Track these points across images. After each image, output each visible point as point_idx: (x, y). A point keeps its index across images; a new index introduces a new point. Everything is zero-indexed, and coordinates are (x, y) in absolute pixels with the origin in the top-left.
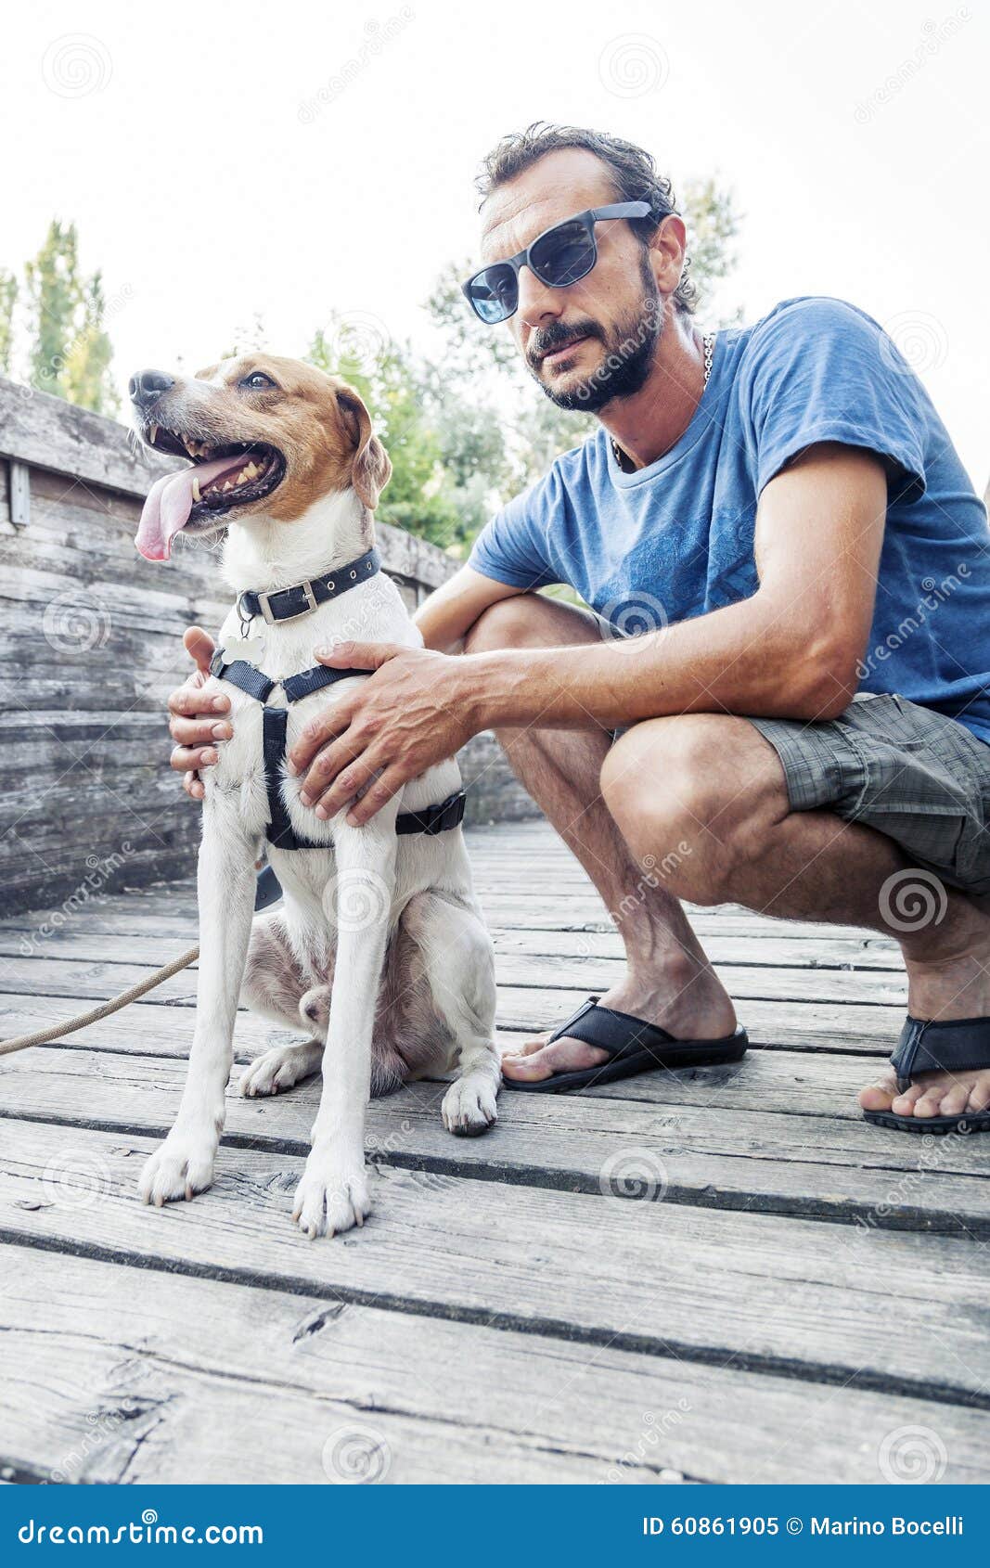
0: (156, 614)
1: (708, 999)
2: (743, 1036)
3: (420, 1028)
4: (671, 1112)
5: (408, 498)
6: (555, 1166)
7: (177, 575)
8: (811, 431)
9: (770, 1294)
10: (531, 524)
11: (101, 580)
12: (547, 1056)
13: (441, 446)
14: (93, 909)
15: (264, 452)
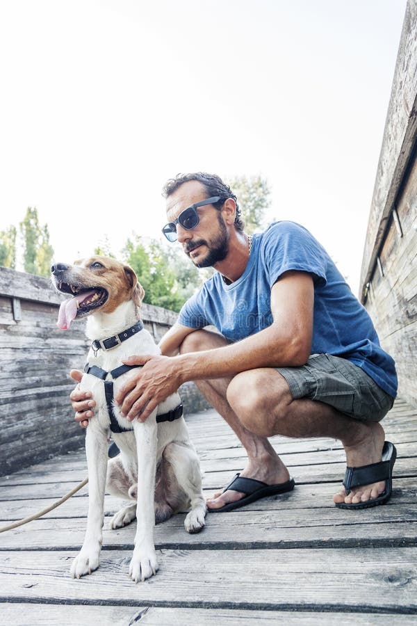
0: (72, 348)
1: (278, 469)
2: (293, 481)
3: (175, 494)
4: (268, 513)
5: (166, 294)
6: (226, 541)
7: (79, 332)
8: (285, 267)
9: (304, 579)
10: (198, 305)
11: (50, 337)
12: (223, 498)
13: (176, 275)
14: (56, 462)
15: (100, 290)
